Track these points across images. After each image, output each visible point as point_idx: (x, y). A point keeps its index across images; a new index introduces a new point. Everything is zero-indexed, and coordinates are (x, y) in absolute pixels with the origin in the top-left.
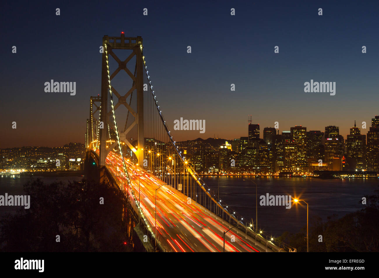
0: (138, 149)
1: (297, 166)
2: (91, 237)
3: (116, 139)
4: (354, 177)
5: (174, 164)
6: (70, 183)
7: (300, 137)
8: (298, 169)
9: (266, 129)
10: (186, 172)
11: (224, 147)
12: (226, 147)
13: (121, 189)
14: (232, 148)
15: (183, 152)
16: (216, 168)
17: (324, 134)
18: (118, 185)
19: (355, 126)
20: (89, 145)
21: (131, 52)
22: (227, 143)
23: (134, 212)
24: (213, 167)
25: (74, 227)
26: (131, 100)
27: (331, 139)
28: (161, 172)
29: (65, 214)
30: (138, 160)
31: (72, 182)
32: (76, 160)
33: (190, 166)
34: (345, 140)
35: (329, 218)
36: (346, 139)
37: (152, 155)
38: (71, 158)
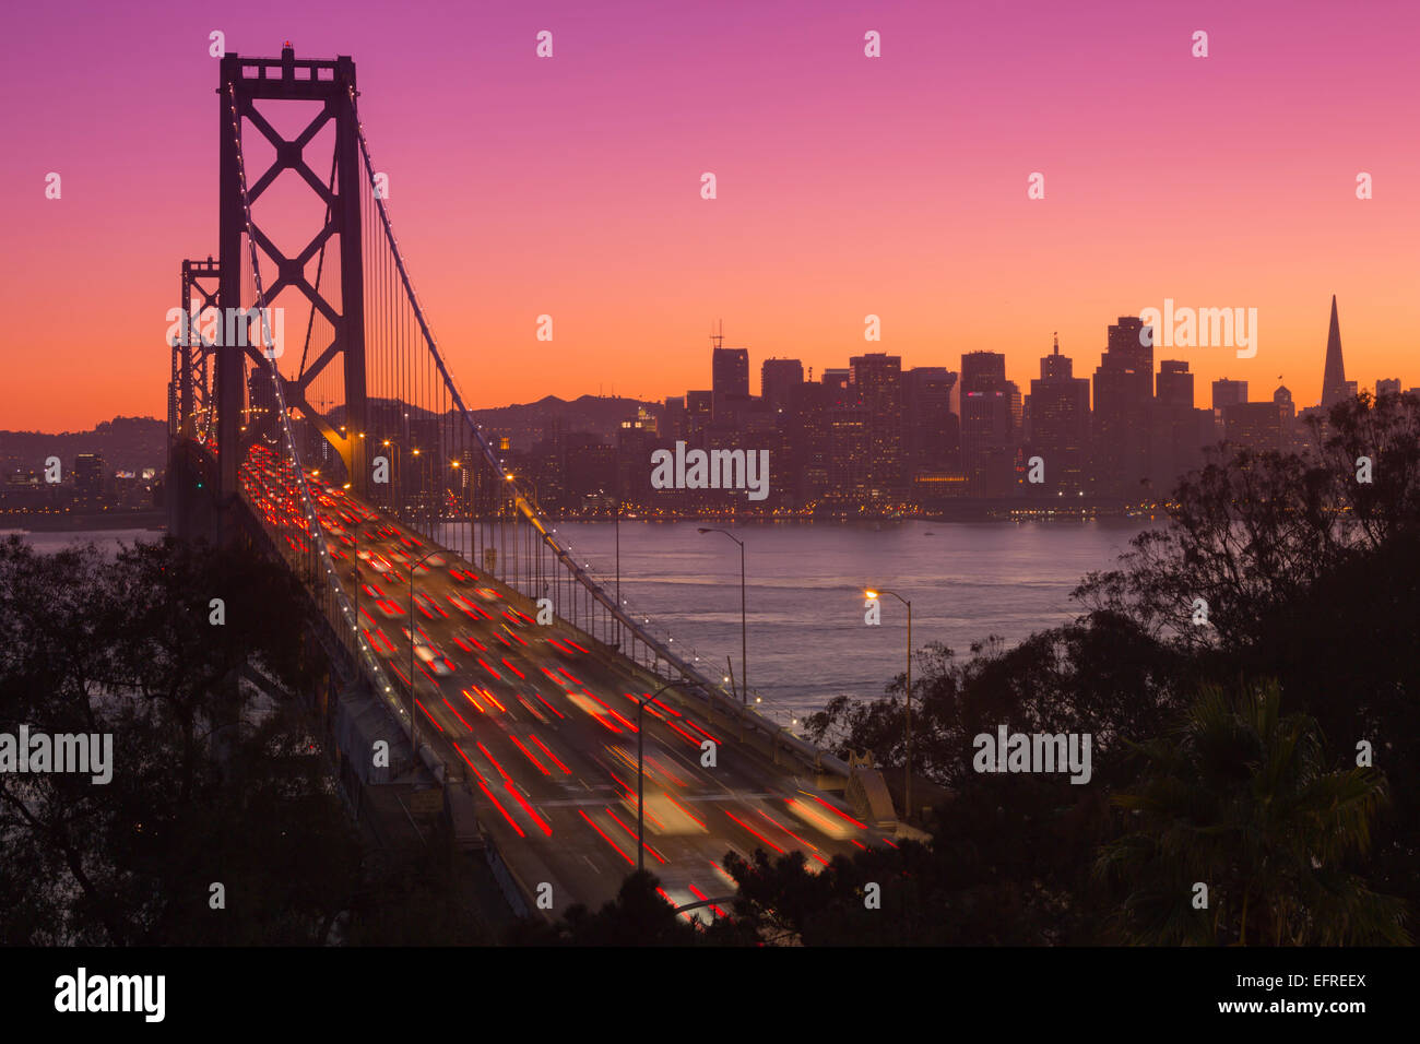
0: (349, 437)
1: (870, 484)
2: (202, 726)
3: (275, 407)
4: (1052, 516)
5: (468, 484)
6: (125, 549)
7: (881, 389)
8: (875, 493)
9: (771, 367)
10: (507, 509)
11: (633, 425)
12: (638, 425)
13: (291, 569)
14: (658, 428)
15: (498, 443)
16: (608, 493)
17: (959, 376)
18: (284, 555)
19: (1056, 348)
20: (182, 422)
21: (317, 107)
22: (642, 414)
23: (341, 647)
24: (598, 493)
25: (142, 694)
26: (320, 270)
27: (981, 394)
28: (427, 511)
29: (110, 652)
30: (350, 473)
32: (139, 475)
33: (520, 490)
34: (1026, 396)
35: (976, 648)
36: (1029, 393)
37: (396, 452)
38: (120, 470)
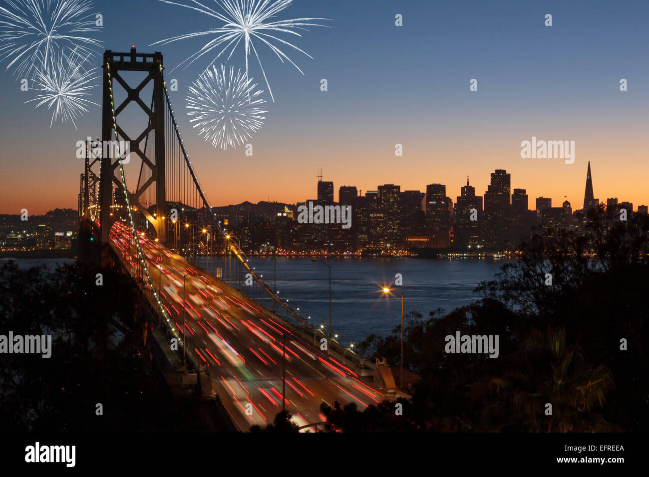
0: (158, 218)
1: (386, 242)
2: (92, 345)
3: (125, 204)
4: (466, 256)
5: (210, 239)
6: (59, 267)
7: (392, 200)
8: (388, 245)
9: (343, 190)
10: (227, 250)
11: (282, 215)
12: (285, 215)
13: (132, 277)
14: (294, 216)
15: (223, 222)
16: (271, 244)
17: (425, 195)
18: (128, 270)
19: (468, 183)
20: (84, 212)
21: (146, 74)
22: (286, 209)
23: (153, 310)
24: (267, 244)
25: (66, 331)
26: (146, 145)
27: (435, 203)
28: (192, 251)
29: (52, 312)
30: (158, 234)
31: (62, 265)
32: (65, 234)
33: (233, 243)
34: (455, 204)
35: (432, 314)
36: (456, 202)
37: (178, 226)
38: (57, 232)
